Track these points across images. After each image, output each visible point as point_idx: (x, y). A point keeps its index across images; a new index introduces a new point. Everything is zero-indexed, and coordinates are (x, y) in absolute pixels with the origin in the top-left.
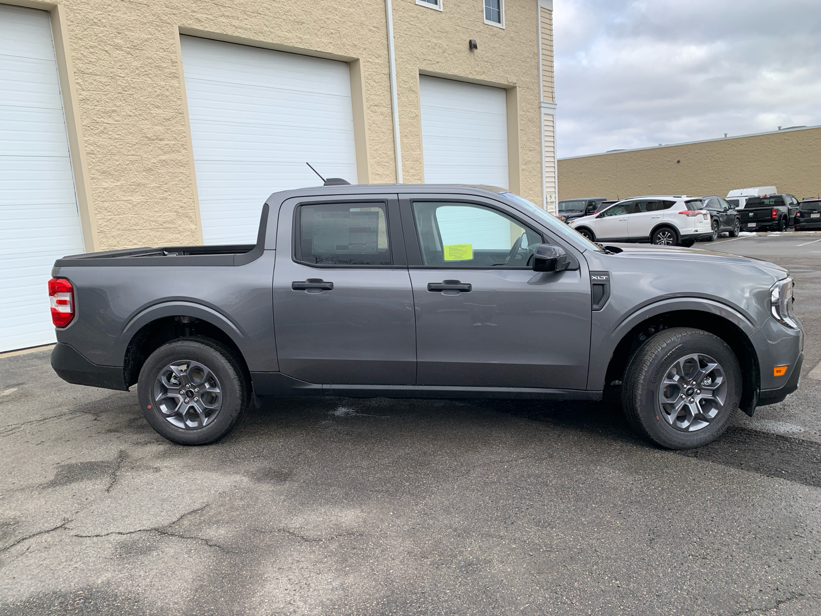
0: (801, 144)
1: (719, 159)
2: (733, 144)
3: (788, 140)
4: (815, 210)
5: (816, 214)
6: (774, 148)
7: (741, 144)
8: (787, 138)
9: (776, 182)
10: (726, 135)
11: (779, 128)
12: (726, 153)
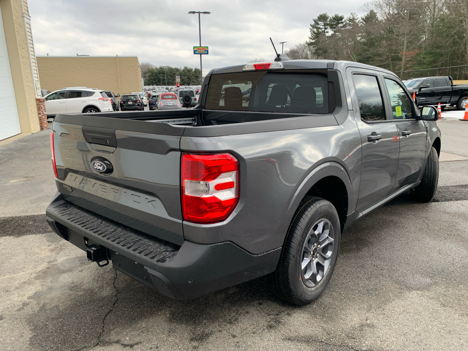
0: (95, 65)
1: (52, 68)
2: (59, 60)
3: (88, 62)
4: (130, 100)
5: (130, 102)
6: (82, 65)
7: (63, 61)
8: (87, 60)
9: (85, 85)
10: (48, 54)
11: (77, 54)
12: (55, 65)
